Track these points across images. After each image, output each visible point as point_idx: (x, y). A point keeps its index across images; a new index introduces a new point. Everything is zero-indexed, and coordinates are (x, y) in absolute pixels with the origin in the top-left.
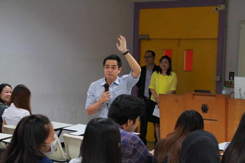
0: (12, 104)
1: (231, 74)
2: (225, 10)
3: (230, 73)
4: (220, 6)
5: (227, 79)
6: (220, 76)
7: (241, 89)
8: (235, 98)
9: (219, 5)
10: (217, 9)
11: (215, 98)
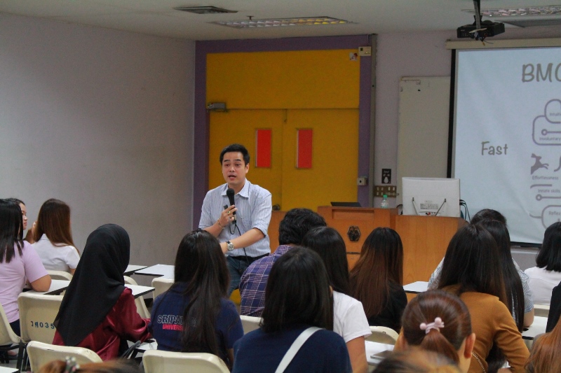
0: (44, 236)
1: (385, 172)
2: (370, 57)
3: (383, 170)
4: (362, 50)
5: (378, 182)
6: (366, 177)
7: (415, 199)
8: (404, 214)
9: (360, 48)
10: (356, 55)
11: (372, 214)
